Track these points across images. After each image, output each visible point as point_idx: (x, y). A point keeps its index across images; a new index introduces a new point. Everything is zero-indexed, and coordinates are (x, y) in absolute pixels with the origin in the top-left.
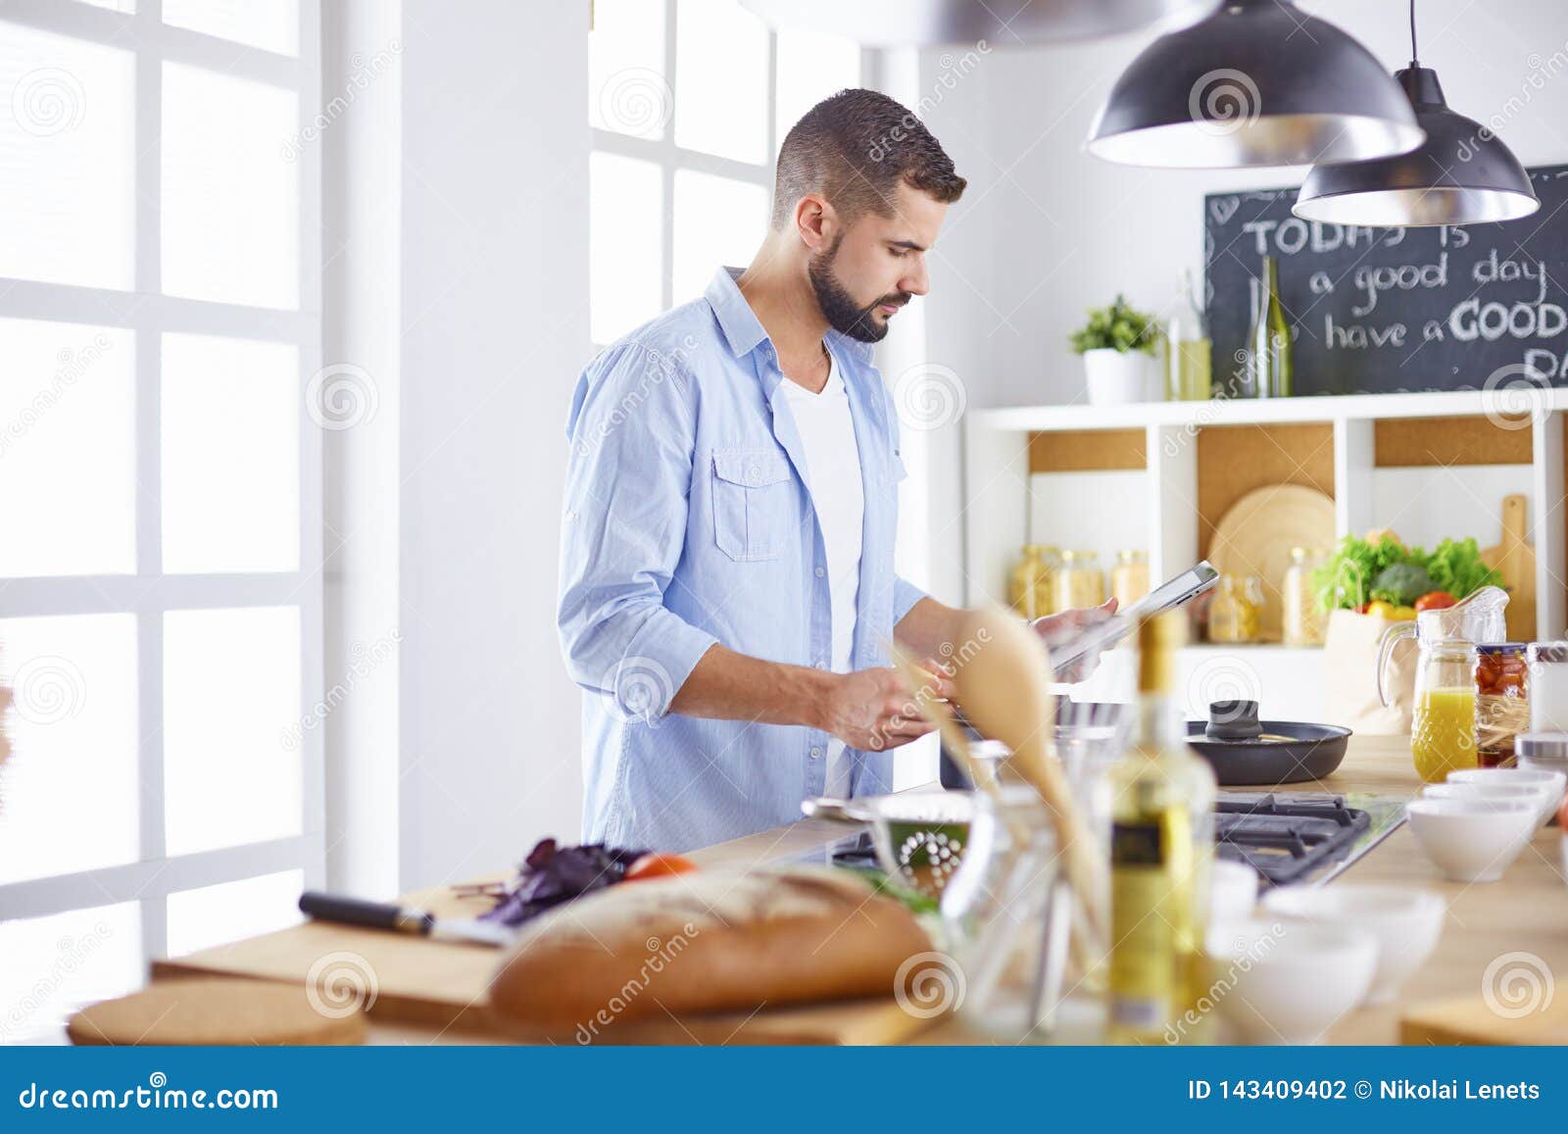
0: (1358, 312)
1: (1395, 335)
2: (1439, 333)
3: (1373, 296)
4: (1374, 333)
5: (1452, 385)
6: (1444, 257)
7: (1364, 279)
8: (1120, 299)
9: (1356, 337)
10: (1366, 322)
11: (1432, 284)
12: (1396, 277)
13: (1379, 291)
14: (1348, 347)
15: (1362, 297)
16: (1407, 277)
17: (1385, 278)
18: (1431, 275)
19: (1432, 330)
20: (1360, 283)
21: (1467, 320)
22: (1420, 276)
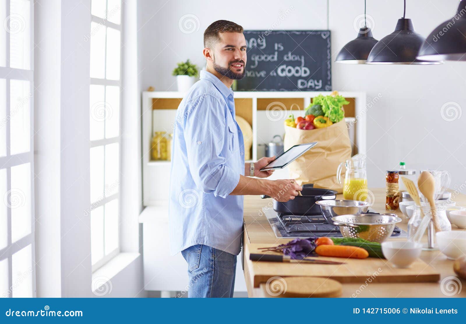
0: (252, 67)
1: (263, 74)
2: (275, 74)
3: (256, 63)
4: (257, 73)
5: (278, 89)
6: (276, 53)
7: (254, 58)
8: (188, 61)
9: (252, 74)
10: (254, 70)
11: (272, 60)
12: (263, 58)
13: (258, 62)
14: (250, 77)
15: (253, 63)
16: (266, 58)
17: (260, 58)
18: (273, 58)
19: (273, 73)
20: (253, 59)
21: (283, 70)
22: (269, 58)
